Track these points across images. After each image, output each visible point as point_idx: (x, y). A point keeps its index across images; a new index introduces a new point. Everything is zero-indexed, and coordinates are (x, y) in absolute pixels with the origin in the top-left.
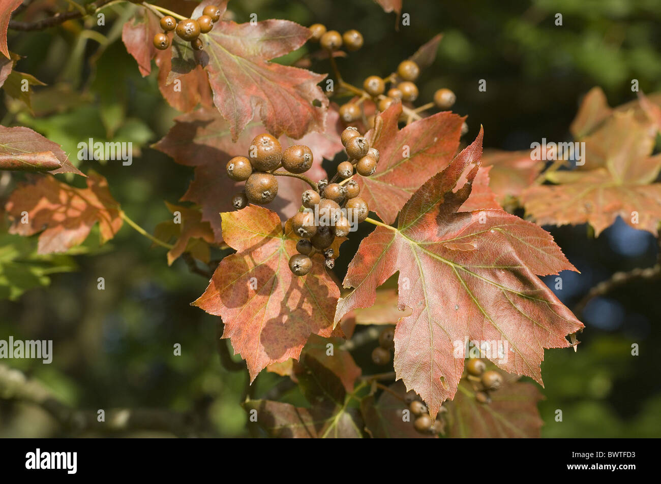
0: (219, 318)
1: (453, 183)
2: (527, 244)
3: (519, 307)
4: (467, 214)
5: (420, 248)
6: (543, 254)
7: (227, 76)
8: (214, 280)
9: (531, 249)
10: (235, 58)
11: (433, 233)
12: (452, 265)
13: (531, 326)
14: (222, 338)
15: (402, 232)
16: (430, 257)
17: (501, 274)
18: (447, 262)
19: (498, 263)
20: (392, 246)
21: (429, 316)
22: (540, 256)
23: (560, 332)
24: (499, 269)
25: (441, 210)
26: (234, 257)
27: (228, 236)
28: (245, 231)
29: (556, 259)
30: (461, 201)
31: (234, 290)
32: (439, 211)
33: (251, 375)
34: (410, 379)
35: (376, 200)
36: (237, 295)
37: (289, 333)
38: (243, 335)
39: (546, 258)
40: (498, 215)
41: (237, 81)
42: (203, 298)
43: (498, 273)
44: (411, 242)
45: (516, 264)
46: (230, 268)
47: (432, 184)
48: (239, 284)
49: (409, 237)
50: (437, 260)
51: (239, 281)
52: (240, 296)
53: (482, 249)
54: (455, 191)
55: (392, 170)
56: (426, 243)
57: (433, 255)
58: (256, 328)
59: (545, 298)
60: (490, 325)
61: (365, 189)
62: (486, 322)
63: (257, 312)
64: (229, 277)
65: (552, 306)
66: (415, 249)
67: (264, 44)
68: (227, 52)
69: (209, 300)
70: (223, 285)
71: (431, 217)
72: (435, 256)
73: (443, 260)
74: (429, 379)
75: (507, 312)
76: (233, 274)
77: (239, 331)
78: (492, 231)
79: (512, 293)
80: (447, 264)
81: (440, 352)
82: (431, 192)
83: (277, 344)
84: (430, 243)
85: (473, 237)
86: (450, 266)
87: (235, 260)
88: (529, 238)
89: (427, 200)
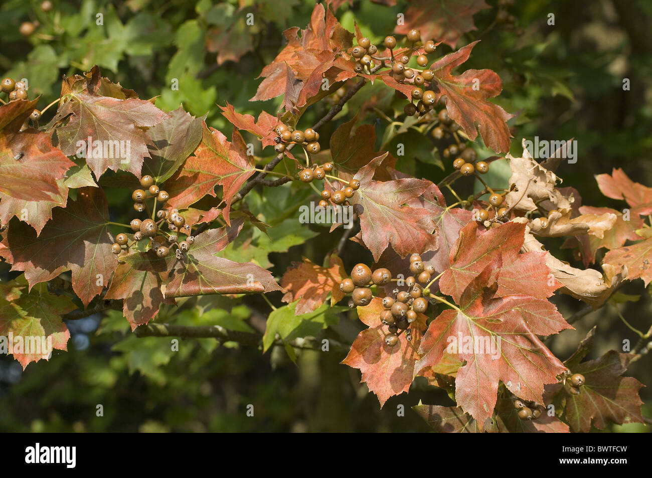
0: (359, 370)
1: (486, 282)
2: (537, 316)
3: (530, 358)
4: (500, 299)
5: (472, 321)
6: (549, 321)
7: (372, 219)
8: (354, 347)
9: (540, 318)
10: (378, 206)
11: (480, 312)
12: (490, 332)
13: (537, 370)
14: (361, 382)
15: (462, 311)
16: (478, 327)
17: (518, 338)
18: (487, 330)
19: (515, 331)
20: (455, 321)
21: (477, 366)
22: (546, 322)
23: (553, 374)
24: (517, 335)
25: (484, 298)
26: (368, 331)
27: (364, 318)
28: (374, 314)
29: (558, 323)
30: (495, 292)
31: (368, 351)
32: (482, 298)
33: (381, 403)
34: (466, 406)
35: (457, 286)
36: (370, 355)
37: (404, 375)
38: (375, 379)
39: (551, 323)
40: (520, 298)
41: (378, 222)
42: (347, 359)
43: (516, 337)
44: (468, 318)
45: (525, 331)
46: (364, 338)
47: (474, 283)
48: (371, 347)
49: (466, 314)
50: (482, 329)
51: (371, 345)
52: (372, 355)
53: (506, 322)
54: (489, 286)
55: (475, 262)
56: (476, 318)
57: (479, 326)
58: (383, 374)
59: (543, 353)
60: (511, 370)
61: (452, 279)
62: (509, 368)
63: (383, 364)
64: (364, 344)
65: (547, 358)
66: (470, 322)
67: (398, 194)
68: (373, 203)
69: (352, 359)
70: (360, 349)
71: (478, 302)
72: (481, 327)
73: (485, 329)
74: (477, 405)
75: (523, 361)
76: (366, 341)
77: (372, 377)
78: (513, 310)
79: (525, 350)
80: (487, 332)
81: (484, 388)
82: (474, 287)
83: (397, 383)
84: (478, 318)
85: (502, 314)
86: (489, 333)
87: (368, 333)
88: (539, 311)
89: (474, 293)
